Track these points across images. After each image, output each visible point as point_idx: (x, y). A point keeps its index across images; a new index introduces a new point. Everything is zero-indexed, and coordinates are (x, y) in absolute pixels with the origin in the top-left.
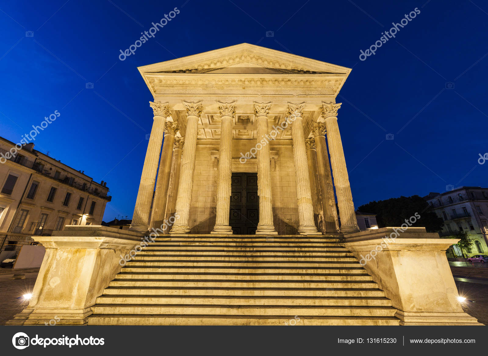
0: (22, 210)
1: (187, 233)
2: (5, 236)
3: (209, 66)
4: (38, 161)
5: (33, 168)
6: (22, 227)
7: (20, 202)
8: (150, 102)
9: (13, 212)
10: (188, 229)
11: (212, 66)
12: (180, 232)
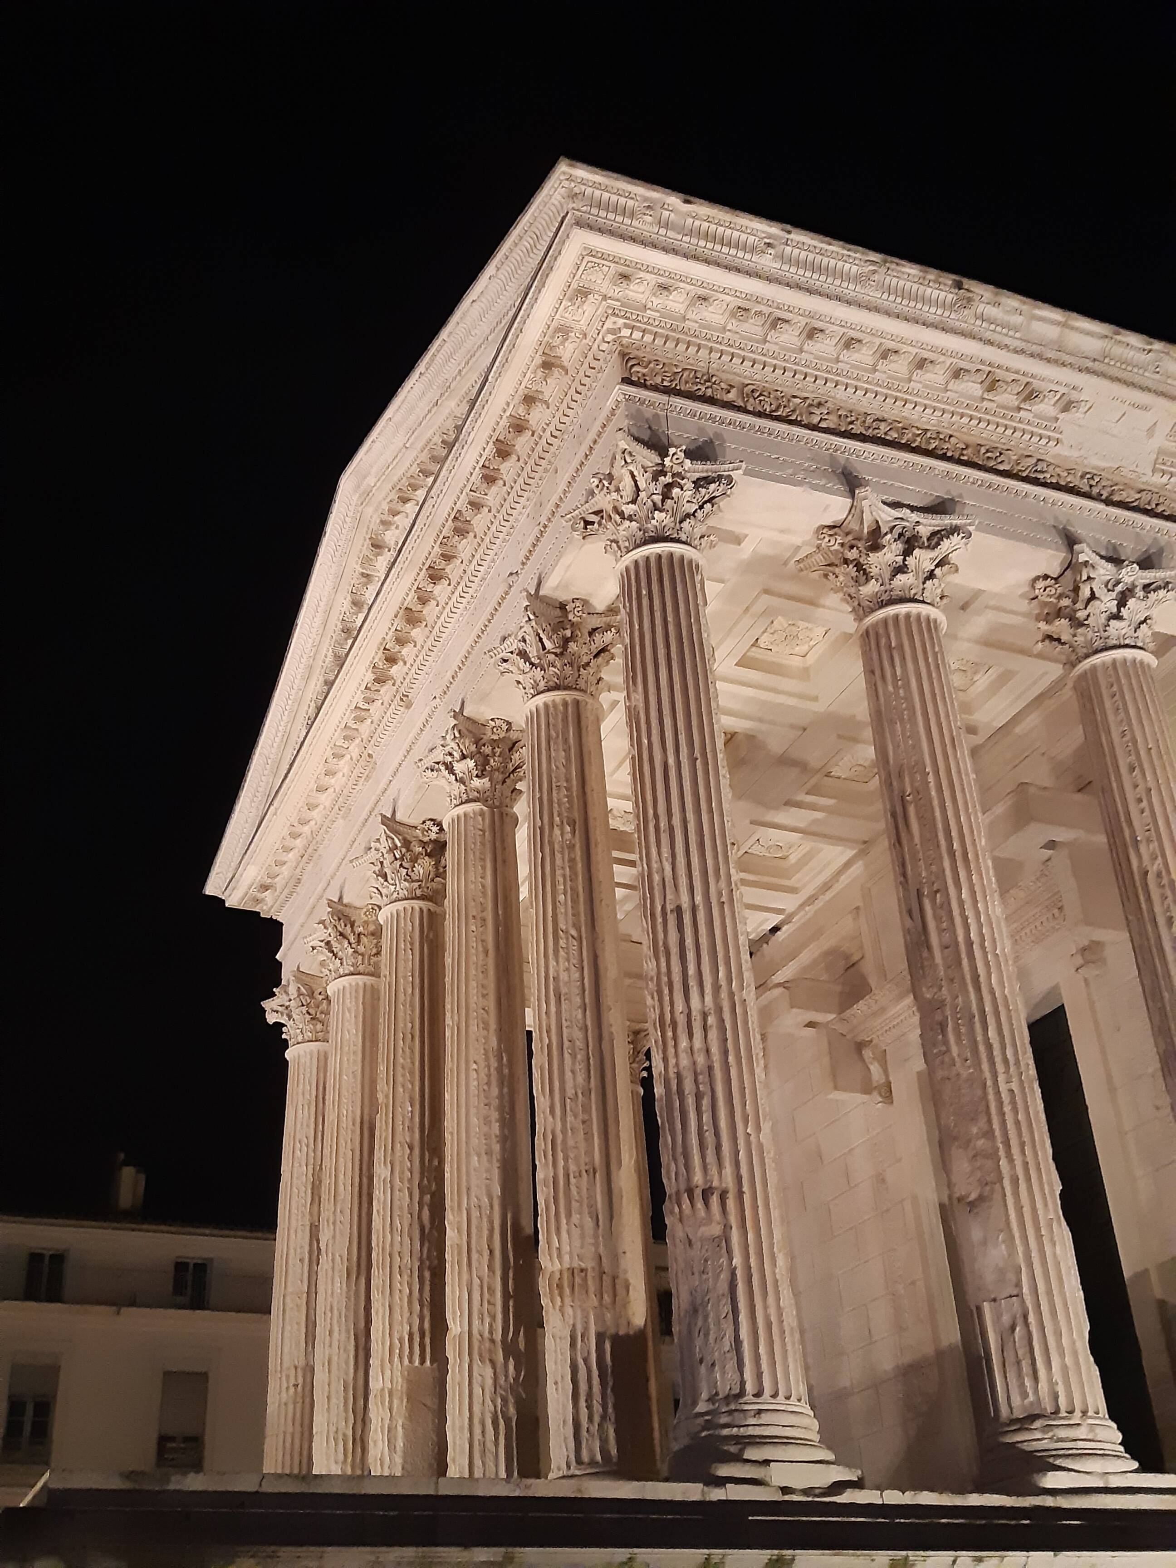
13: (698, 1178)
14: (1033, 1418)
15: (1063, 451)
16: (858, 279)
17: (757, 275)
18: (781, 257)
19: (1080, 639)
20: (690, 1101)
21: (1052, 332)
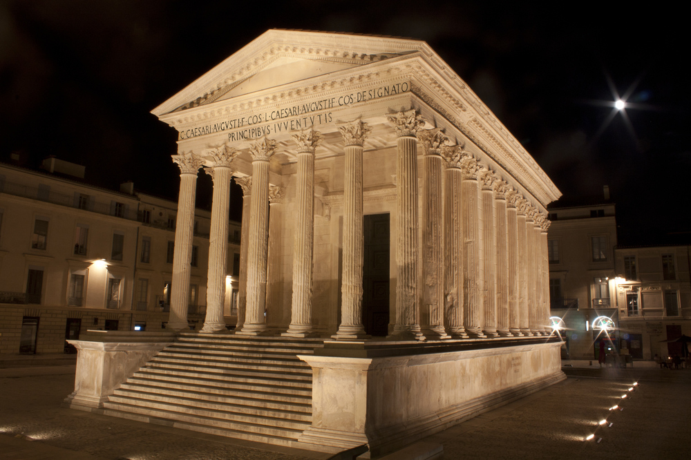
0: (140, 279)
1: (215, 333)
2: (130, 315)
3: (233, 78)
4: (142, 208)
5: (139, 220)
6: (146, 302)
7: (135, 270)
8: (172, 156)
9: (131, 283)
10: (218, 327)
11: (238, 78)
12: (209, 331)
13: (410, 285)
14: (436, 326)
15: (458, 117)
16: (452, 78)
17: (439, 73)
18: (445, 72)
19: (451, 163)
20: (410, 270)
21: (474, 100)
